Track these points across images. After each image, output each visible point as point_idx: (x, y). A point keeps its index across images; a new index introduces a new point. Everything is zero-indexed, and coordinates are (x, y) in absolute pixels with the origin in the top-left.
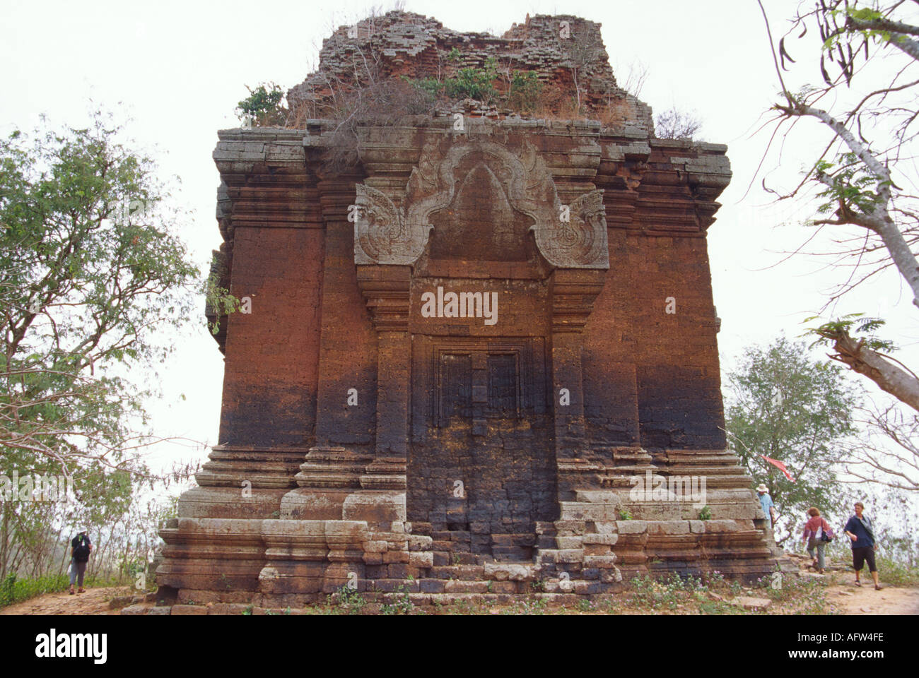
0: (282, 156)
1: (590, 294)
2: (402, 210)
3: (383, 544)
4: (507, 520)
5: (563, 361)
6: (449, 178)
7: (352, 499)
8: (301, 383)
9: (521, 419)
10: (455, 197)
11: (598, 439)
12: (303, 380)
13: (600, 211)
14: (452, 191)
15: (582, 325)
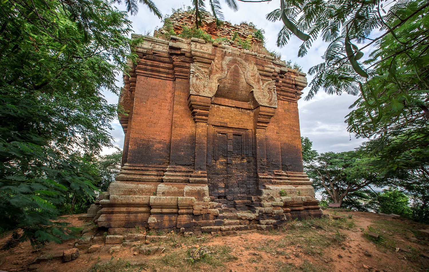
0: (159, 49)
1: (270, 116)
2: (208, 76)
3: (201, 207)
4: (239, 195)
5: (260, 139)
6: (225, 67)
7: (187, 188)
8: (163, 140)
9: (244, 158)
10: (227, 75)
11: (269, 167)
12: (164, 139)
13: (274, 88)
14: (226, 72)
15: (266, 127)
